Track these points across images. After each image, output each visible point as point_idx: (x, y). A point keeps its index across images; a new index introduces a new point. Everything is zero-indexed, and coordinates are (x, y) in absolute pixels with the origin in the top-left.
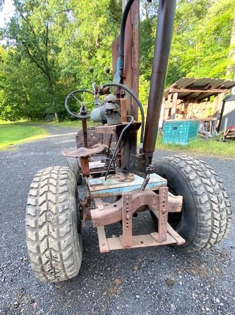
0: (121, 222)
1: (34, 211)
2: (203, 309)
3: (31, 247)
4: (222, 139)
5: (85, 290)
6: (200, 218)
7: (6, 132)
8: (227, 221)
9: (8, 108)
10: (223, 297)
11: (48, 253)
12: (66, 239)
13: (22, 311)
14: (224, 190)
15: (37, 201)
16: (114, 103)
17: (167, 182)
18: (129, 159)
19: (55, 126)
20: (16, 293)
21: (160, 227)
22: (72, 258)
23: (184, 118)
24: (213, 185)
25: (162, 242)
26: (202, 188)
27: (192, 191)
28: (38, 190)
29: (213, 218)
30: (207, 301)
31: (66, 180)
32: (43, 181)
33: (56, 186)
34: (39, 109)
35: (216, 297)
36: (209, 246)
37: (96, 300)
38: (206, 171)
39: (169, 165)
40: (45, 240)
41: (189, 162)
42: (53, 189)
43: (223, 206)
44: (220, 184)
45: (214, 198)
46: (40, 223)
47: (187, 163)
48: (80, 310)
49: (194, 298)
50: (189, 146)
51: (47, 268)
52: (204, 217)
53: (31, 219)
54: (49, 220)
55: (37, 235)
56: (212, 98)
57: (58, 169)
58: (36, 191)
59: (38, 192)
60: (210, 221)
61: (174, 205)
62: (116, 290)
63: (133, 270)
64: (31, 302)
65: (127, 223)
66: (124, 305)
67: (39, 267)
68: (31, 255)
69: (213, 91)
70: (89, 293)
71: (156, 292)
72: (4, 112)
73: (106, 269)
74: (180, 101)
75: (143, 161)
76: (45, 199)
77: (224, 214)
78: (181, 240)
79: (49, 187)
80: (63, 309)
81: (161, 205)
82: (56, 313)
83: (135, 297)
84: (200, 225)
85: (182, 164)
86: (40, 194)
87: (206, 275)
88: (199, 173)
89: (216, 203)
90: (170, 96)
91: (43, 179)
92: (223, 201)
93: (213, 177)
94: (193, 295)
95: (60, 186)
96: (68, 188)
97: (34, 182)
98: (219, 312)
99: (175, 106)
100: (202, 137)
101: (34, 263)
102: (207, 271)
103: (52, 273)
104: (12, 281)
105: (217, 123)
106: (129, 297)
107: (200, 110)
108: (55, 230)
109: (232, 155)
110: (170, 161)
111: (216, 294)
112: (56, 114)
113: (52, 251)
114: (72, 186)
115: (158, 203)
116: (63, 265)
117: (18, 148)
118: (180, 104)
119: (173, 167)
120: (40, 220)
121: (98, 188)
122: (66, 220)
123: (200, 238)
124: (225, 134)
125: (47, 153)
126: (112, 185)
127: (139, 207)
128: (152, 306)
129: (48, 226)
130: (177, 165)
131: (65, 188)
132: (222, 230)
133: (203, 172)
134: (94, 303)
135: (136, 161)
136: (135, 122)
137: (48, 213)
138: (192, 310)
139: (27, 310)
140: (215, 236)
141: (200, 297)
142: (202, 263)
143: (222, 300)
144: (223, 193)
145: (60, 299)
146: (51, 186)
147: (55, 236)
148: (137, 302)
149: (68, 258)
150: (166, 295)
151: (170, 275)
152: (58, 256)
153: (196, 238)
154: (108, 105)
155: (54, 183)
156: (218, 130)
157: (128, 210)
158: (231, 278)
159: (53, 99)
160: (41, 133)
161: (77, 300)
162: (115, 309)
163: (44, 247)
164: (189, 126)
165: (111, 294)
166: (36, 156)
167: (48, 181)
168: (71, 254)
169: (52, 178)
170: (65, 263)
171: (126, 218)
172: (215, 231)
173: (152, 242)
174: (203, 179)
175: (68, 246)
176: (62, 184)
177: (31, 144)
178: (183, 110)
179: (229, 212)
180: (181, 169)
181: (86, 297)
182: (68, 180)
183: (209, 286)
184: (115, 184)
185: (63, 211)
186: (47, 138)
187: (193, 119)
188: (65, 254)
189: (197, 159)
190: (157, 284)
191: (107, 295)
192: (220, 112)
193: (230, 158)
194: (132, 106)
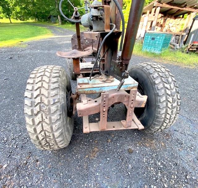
0: (99, 113)
1: (30, 102)
2: (149, 168)
3: (30, 129)
4: (186, 51)
5: (73, 154)
6: (157, 112)
7: (17, 30)
8: (176, 115)
9: (18, 9)
10: (163, 162)
11: (43, 133)
12: (57, 124)
13: (29, 167)
14: (178, 93)
15: (32, 95)
16: (99, 10)
17: (137, 85)
18: (111, 64)
19: (59, 28)
20: (25, 155)
21: (128, 118)
22: (62, 136)
23: (161, 30)
24: (171, 89)
25: (128, 127)
26: (163, 91)
27: (155, 92)
28: (33, 85)
29: (167, 113)
30: (152, 164)
31: (57, 78)
32: (38, 78)
33: (48, 83)
34: (44, 11)
35: (159, 161)
36: (160, 130)
37: (80, 160)
38: (168, 78)
39: (142, 70)
40: (40, 125)
41: (157, 70)
42: (45, 85)
43: (175, 104)
44: (177, 88)
45: (170, 99)
46: (35, 112)
47: (156, 70)
48: (69, 167)
49: (145, 161)
50: (161, 55)
51: (43, 143)
52: (160, 111)
53: (28, 109)
54: (43, 110)
55: (33, 121)
56: (186, 15)
57: (51, 68)
58: (31, 86)
59: (33, 87)
60: (164, 115)
61: (140, 103)
62: (94, 155)
63: (107, 142)
64: (35, 161)
65: (104, 115)
66: (99, 164)
67: (38, 142)
68: (30, 134)
69: (187, 9)
70: (76, 156)
71: (121, 157)
72: (15, 12)
73: (89, 140)
74: (161, 15)
75: (121, 68)
76: (39, 93)
77: (175, 110)
78: (141, 127)
79: (42, 84)
80: (58, 166)
81: (130, 103)
82: (52, 168)
83: (107, 159)
84: (156, 117)
85: (152, 71)
86: (35, 89)
87: (155, 147)
88: (163, 79)
89: (170, 102)
90: (154, 9)
91: (37, 76)
92: (176, 102)
93: (172, 83)
94: (144, 159)
95: (52, 83)
96: (59, 85)
97: (30, 78)
98: (159, 171)
99: (156, 19)
100: (172, 48)
101: (33, 139)
102: (156, 145)
103: (47, 146)
104: (22, 147)
105: (185, 37)
106: (102, 159)
107: (175, 25)
108: (48, 117)
109: (190, 64)
110: (144, 67)
111: (159, 159)
112: (59, 16)
113: (46, 132)
114: (63, 83)
115: (128, 101)
116: (56, 141)
117: (27, 45)
118: (160, 18)
119: (145, 73)
120: (35, 110)
121: (84, 86)
122: (57, 110)
123: (155, 125)
124: (189, 47)
125: (51, 52)
126: (96, 84)
127: (113, 103)
128: (116, 165)
129: (42, 115)
130: (148, 71)
131: (56, 85)
132: (171, 121)
133: (166, 79)
134: (79, 162)
135: (116, 66)
136: (116, 30)
137: (42, 105)
138: (142, 168)
139: (33, 166)
140: (165, 124)
141: (149, 161)
142: (153, 139)
143: (162, 164)
144: (177, 95)
145: (56, 159)
146: (44, 83)
147: (48, 122)
148: (107, 163)
149: (59, 137)
150: (127, 159)
151: (131, 146)
152: (51, 135)
153: (152, 125)
154: (94, 11)
155: (47, 80)
156: (185, 43)
157: (104, 105)
158: (171, 150)
159: (56, 3)
160: (46, 33)
161: (68, 160)
162: (93, 167)
163: (39, 130)
164: (164, 38)
165: (91, 157)
166: (42, 53)
167: (42, 78)
168: (61, 134)
169: (45, 75)
170: (57, 140)
171: (103, 111)
172: (166, 121)
173: (121, 127)
174: (165, 84)
175: (58, 129)
176: (53, 82)
177: (38, 42)
178: (162, 23)
179: (178, 109)
180: (151, 75)
181: (74, 159)
182: (59, 78)
183: (155, 155)
184: (99, 84)
185: (54, 103)
186: (51, 38)
187: (168, 33)
188: (57, 134)
189: (164, 68)
190: (122, 151)
191: (88, 158)
192: (189, 28)
193: (188, 67)
194: (116, 15)
